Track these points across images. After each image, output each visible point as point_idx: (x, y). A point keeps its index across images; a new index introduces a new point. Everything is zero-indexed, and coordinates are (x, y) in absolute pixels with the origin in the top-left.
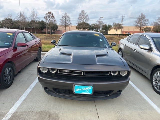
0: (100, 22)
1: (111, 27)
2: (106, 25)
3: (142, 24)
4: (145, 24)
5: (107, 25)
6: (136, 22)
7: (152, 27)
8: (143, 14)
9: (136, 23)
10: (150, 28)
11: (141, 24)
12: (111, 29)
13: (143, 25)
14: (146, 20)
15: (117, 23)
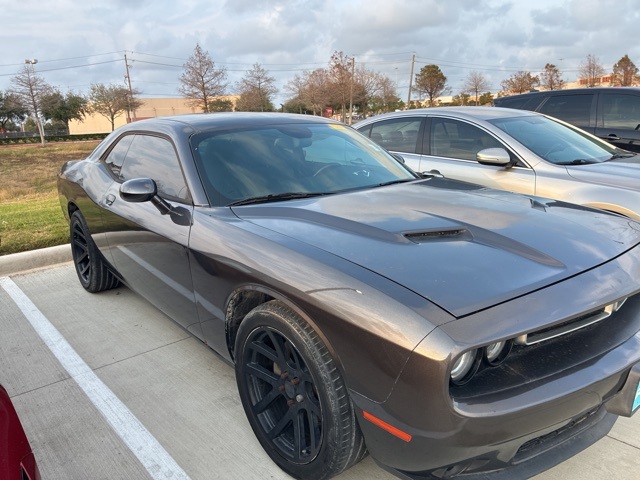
0: (30, 84)
1: (85, 102)
2: (57, 96)
3: (207, 88)
4: (218, 90)
5: (64, 94)
6: (184, 81)
7: (233, 98)
8: (204, 50)
9: (186, 87)
10: (229, 102)
11: (203, 89)
12: (86, 114)
13: (211, 93)
14: (217, 74)
15: (107, 87)
